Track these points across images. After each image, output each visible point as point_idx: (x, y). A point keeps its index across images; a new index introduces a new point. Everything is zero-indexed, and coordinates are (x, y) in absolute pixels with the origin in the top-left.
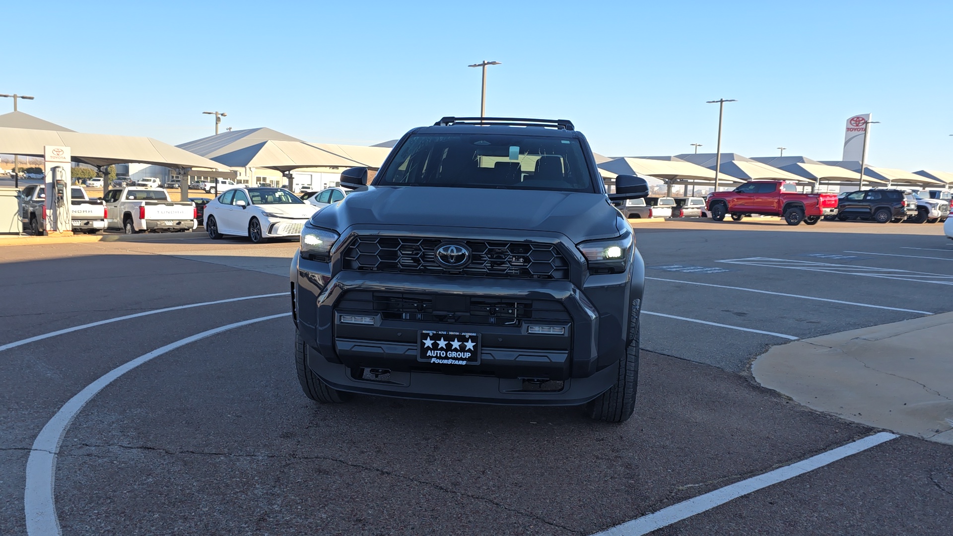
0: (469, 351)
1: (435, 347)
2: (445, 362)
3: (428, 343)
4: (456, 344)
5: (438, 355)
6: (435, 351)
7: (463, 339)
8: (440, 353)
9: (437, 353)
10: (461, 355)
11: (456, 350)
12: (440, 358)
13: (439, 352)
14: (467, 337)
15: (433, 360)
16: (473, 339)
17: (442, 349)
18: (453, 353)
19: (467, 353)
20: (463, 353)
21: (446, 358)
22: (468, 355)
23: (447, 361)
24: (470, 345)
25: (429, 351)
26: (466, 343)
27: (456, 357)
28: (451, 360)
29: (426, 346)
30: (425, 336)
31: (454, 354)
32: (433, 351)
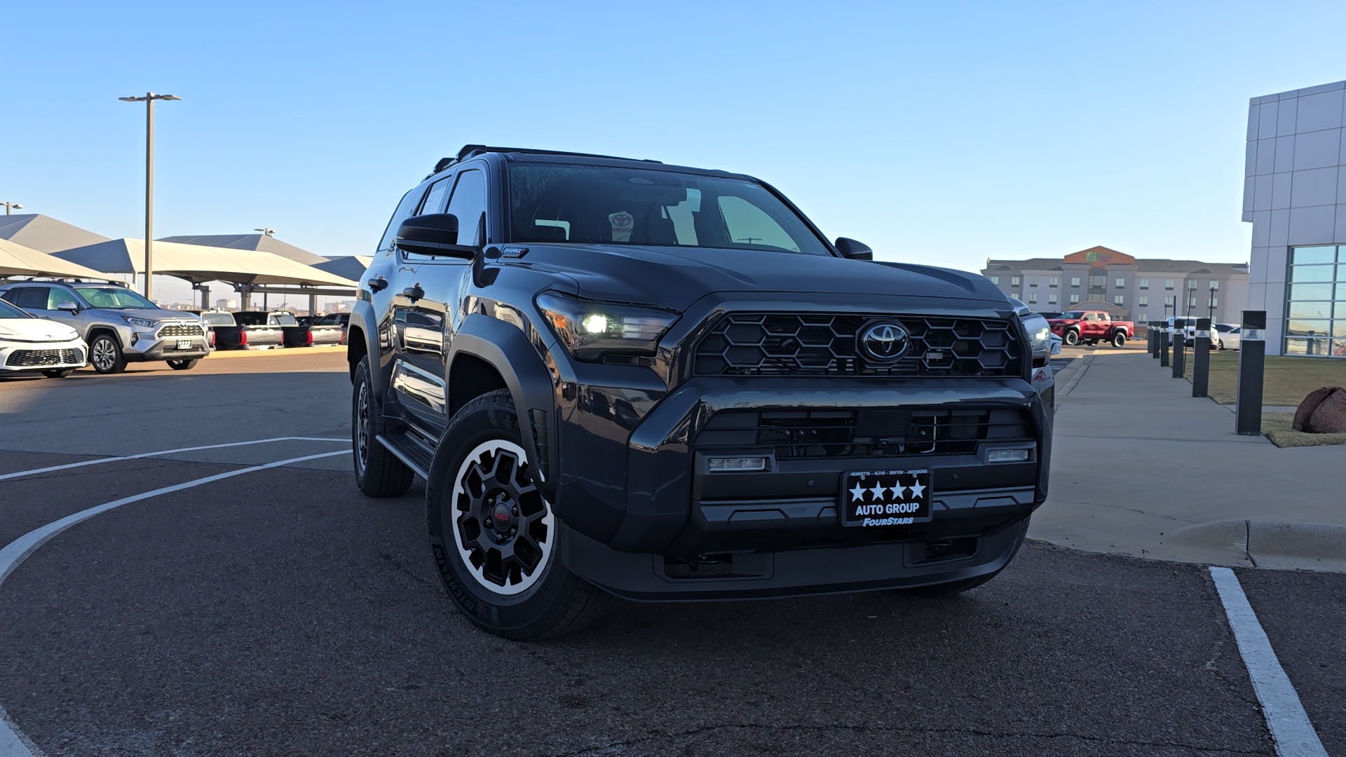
0: (917, 499)
1: (868, 497)
2: (884, 522)
3: (858, 493)
4: (898, 491)
5: (873, 513)
6: (868, 506)
7: (908, 481)
8: (875, 508)
9: (871, 509)
10: (906, 508)
11: (898, 501)
12: (876, 517)
13: (873, 507)
14: (915, 476)
15: (867, 521)
16: (923, 479)
17: (878, 501)
18: (895, 505)
19: (915, 504)
20: (908, 504)
21: (885, 516)
22: (915, 507)
23: (886, 520)
24: (917, 490)
25: (859, 507)
26: (911, 488)
27: (898, 512)
28: (892, 518)
29: (854, 499)
30: (853, 483)
31: (895, 508)
32: (864, 507)
